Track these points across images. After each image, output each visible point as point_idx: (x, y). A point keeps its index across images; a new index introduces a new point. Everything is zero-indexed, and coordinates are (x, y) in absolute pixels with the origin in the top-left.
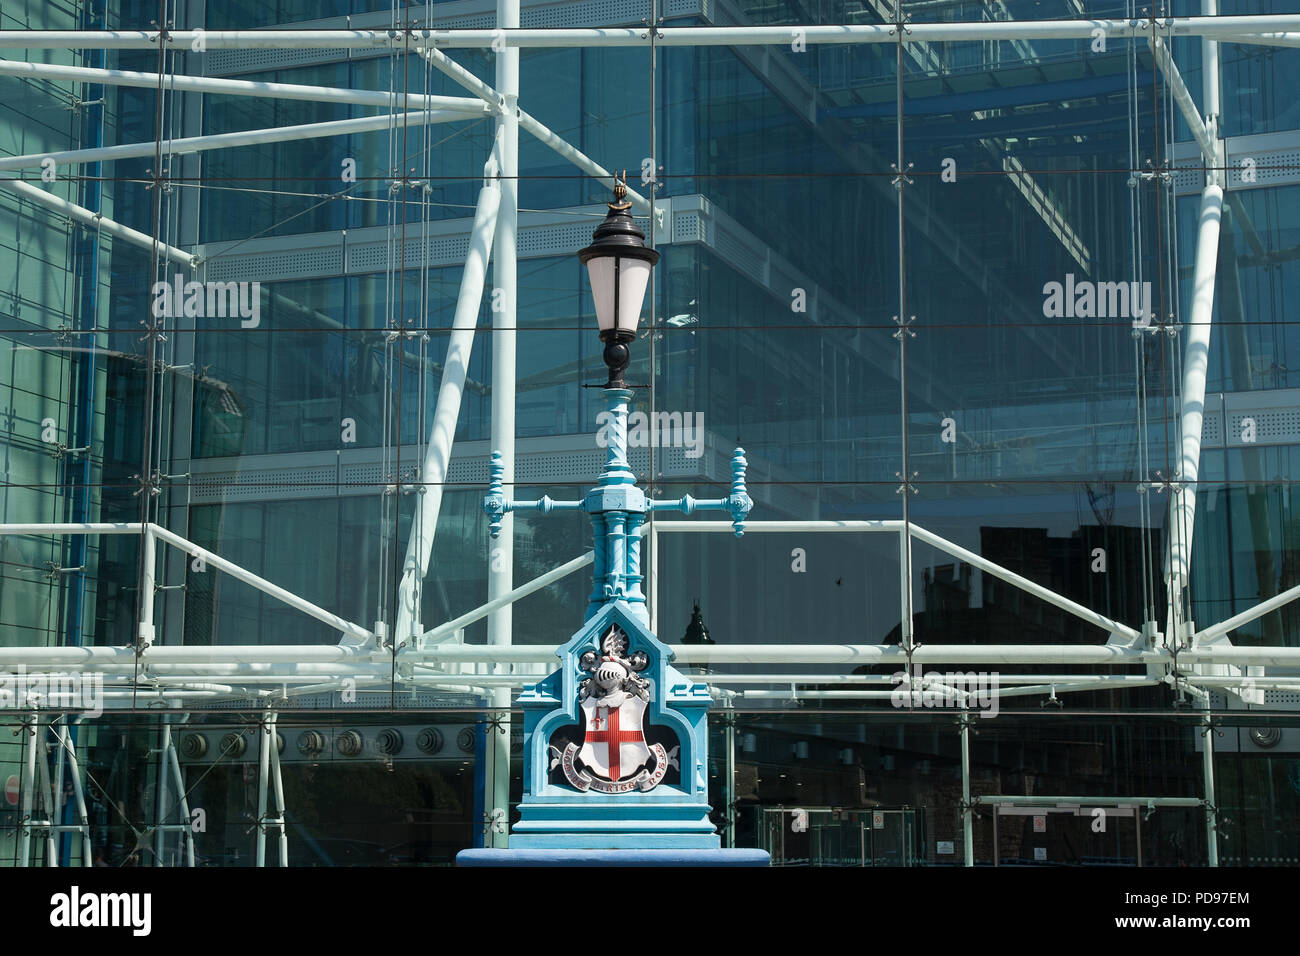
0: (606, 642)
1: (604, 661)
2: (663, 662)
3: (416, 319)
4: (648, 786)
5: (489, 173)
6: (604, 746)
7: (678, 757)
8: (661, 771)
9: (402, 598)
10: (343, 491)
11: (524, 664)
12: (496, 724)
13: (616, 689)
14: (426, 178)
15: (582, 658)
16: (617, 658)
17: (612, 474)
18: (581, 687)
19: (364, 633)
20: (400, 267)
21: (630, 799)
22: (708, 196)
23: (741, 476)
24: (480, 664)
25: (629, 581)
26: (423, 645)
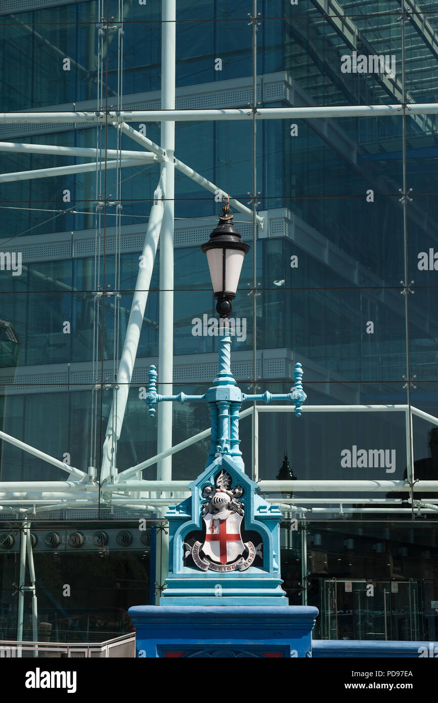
0: (218, 480)
1: (217, 492)
2: (252, 492)
3: (113, 285)
4: (244, 568)
5: (157, 196)
6: (217, 543)
7: (262, 550)
8: (251, 558)
9: (105, 452)
10: (72, 388)
11: (179, 492)
12: (162, 528)
13: (224, 508)
14: (119, 200)
15: (204, 490)
16: (225, 490)
17: (221, 379)
18: (203, 507)
19: (82, 473)
20: (103, 253)
21: (233, 575)
22: (291, 210)
23: (299, 380)
24: (152, 492)
25: (232, 444)
26: (117, 481)
